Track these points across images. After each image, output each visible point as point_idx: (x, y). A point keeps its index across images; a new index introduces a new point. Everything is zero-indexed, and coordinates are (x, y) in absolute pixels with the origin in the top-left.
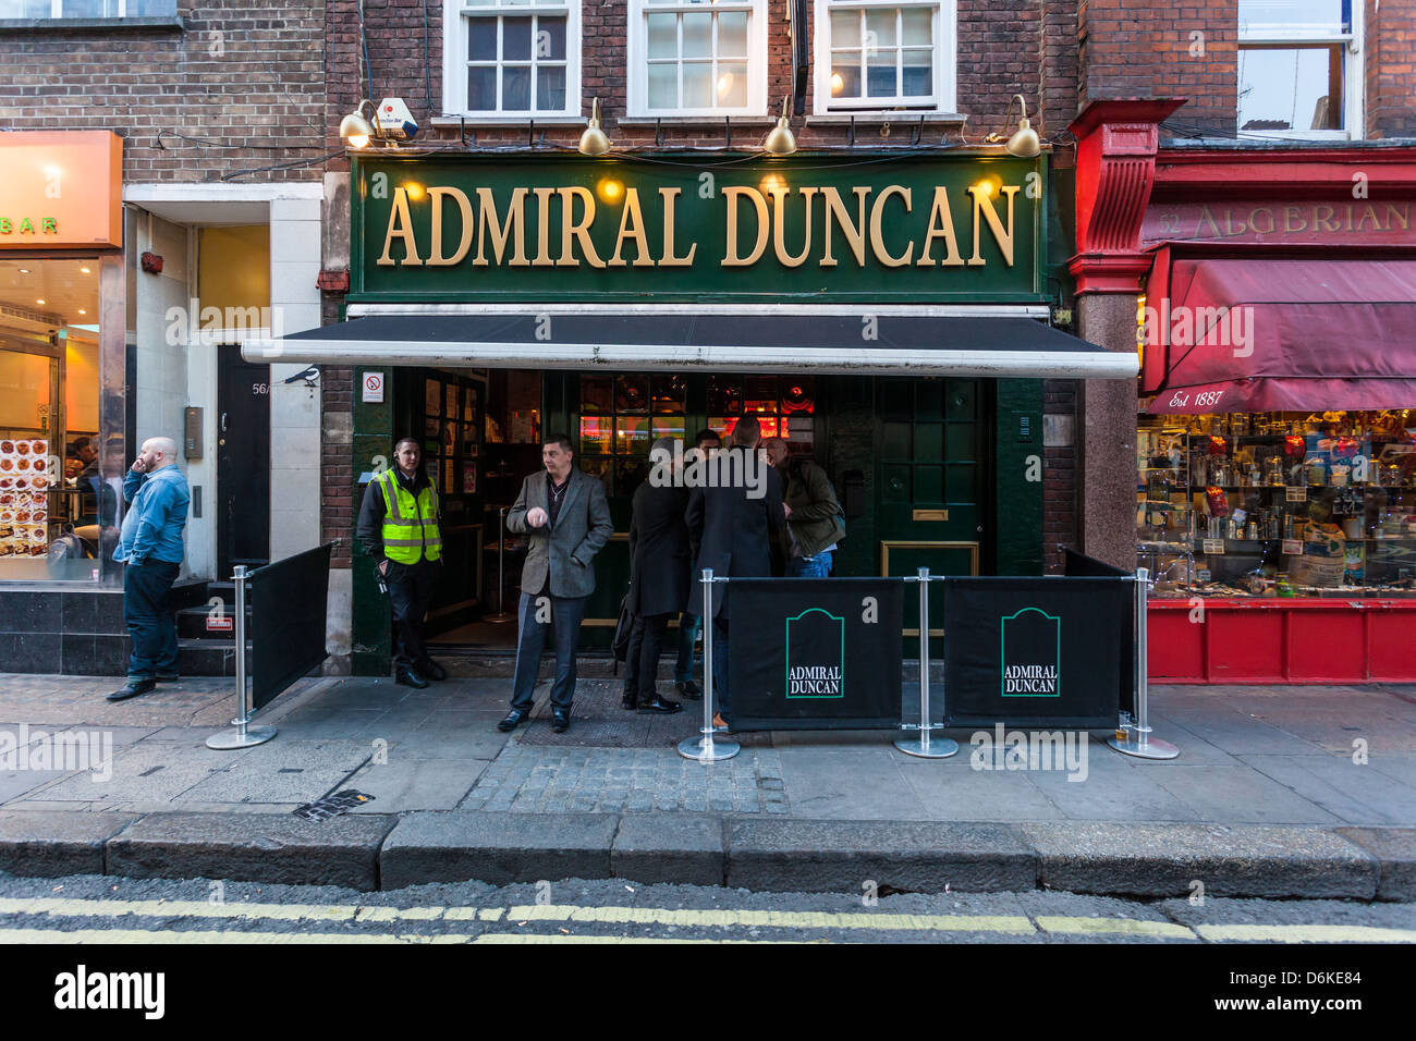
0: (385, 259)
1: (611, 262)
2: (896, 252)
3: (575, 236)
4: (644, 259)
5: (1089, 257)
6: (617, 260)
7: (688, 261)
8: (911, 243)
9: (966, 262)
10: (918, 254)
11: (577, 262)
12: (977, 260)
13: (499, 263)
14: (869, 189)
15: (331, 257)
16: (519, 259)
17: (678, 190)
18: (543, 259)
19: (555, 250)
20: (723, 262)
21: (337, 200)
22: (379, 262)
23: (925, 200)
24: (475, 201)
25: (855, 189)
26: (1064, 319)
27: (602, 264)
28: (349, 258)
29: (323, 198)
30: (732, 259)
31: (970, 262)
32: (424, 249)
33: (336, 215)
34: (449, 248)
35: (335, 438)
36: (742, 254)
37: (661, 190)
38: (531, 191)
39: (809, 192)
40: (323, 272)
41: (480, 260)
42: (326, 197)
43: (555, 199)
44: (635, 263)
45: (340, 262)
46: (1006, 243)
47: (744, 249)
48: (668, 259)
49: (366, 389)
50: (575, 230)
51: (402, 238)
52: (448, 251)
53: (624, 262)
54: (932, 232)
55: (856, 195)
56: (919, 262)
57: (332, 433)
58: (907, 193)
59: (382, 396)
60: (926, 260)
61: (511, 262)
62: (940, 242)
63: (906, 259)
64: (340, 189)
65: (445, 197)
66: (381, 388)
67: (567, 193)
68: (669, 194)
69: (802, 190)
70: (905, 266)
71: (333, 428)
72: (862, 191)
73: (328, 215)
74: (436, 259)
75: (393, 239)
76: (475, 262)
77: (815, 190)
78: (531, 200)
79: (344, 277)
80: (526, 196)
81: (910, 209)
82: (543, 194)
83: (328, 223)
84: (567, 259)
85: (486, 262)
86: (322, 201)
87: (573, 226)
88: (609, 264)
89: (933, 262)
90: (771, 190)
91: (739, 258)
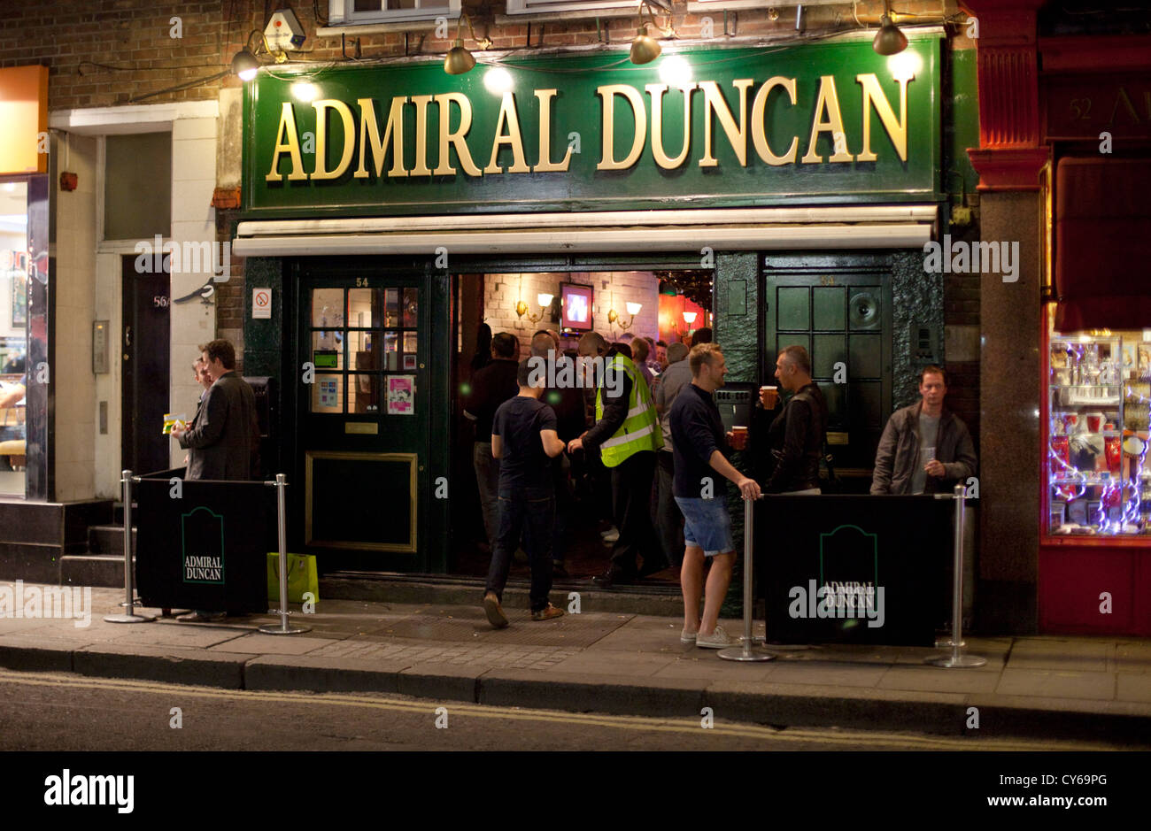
0: (274, 175)
1: (487, 170)
2: (778, 150)
3: (452, 144)
4: (520, 165)
6: (493, 168)
7: (564, 166)
8: (795, 139)
9: (855, 158)
10: (803, 150)
11: (453, 171)
12: (867, 155)
13: (378, 176)
14: (750, 82)
15: (225, 173)
16: (399, 170)
17: (554, 92)
18: (421, 169)
19: (433, 161)
20: (600, 166)
21: (231, 116)
22: (269, 178)
23: (809, 91)
24: (356, 113)
25: (735, 82)
26: (961, 220)
27: (477, 172)
28: (240, 174)
29: (218, 115)
30: (608, 162)
31: (860, 158)
32: (309, 164)
33: (229, 133)
34: (332, 162)
36: (619, 156)
37: (536, 93)
38: (409, 100)
39: (688, 87)
40: (218, 190)
41: (361, 173)
42: (220, 114)
44: (510, 170)
45: (232, 178)
46: (899, 136)
47: (621, 151)
48: (544, 164)
49: (255, 306)
50: (452, 137)
51: (289, 153)
52: (331, 164)
53: (500, 170)
54: (818, 126)
55: (737, 89)
56: (805, 160)
58: (791, 86)
59: (269, 312)
60: (811, 157)
61: (391, 174)
62: (826, 137)
63: (790, 156)
64: (233, 106)
65: (328, 110)
66: (269, 306)
67: (444, 100)
68: (545, 97)
70: (788, 164)
72: (742, 84)
73: (223, 132)
74: (320, 173)
75: (281, 154)
76: (356, 175)
77: (694, 85)
78: (410, 109)
79: (236, 194)
80: (405, 106)
81: (794, 101)
82: (422, 102)
83: (223, 140)
84: (445, 168)
85: (366, 174)
86: (217, 118)
87: (450, 134)
88: (485, 172)
89: (819, 159)
90: (648, 88)
91: (615, 161)
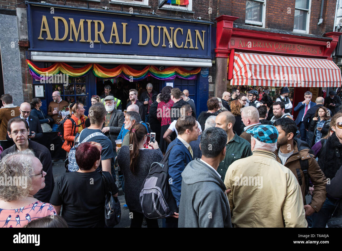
0: (40, 38)
1: (109, 42)
2: (180, 44)
3: (99, 34)
4: (118, 42)
5: (219, 49)
6: (110, 42)
7: (130, 43)
8: (183, 42)
9: (194, 48)
10: (184, 45)
11: (99, 42)
12: (196, 47)
13: (77, 41)
15: (22, 35)
16: (83, 40)
17: (127, 24)
18: (90, 40)
19: (93, 38)
20: (138, 44)
21: (22, 17)
22: (39, 38)
23: (186, 32)
24: (69, 22)
25: (170, 28)
26: (214, 63)
27: (107, 43)
28: (28, 36)
30: (140, 43)
31: (195, 48)
32: (53, 35)
33: (22, 22)
34: (61, 35)
35: (27, 92)
36: (143, 42)
37: (122, 23)
38: (85, 20)
39: (160, 27)
40: (20, 41)
41: (71, 39)
43: (93, 23)
44: (115, 43)
45: (24, 37)
46: (203, 44)
47: (144, 41)
48: (124, 42)
50: (99, 33)
51: (46, 31)
52: (61, 36)
53: (112, 43)
54: (187, 40)
55: (171, 29)
56: (184, 47)
57: (26, 90)
58: (182, 30)
60: (186, 47)
61: (80, 41)
62: (189, 42)
63: (182, 46)
64: (23, 14)
65: (59, 20)
67: (96, 22)
68: (124, 25)
69: (158, 27)
70: (181, 48)
71: (26, 89)
72: (172, 28)
73: (19, 22)
74: (57, 38)
75: (43, 31)
76: (69, 40)
77: (161, 27)
78: (85, 23)
79: (27, 43)
80: (84, 22)
81: (182, 34)
82: (89, 22)
83: (20, 25)
84: (97, 41)
85: (73, 40)
87: (98, 31)
88: (109, 43)
89: (187, 47)
90: (150, 26)
91: (143, 43)
